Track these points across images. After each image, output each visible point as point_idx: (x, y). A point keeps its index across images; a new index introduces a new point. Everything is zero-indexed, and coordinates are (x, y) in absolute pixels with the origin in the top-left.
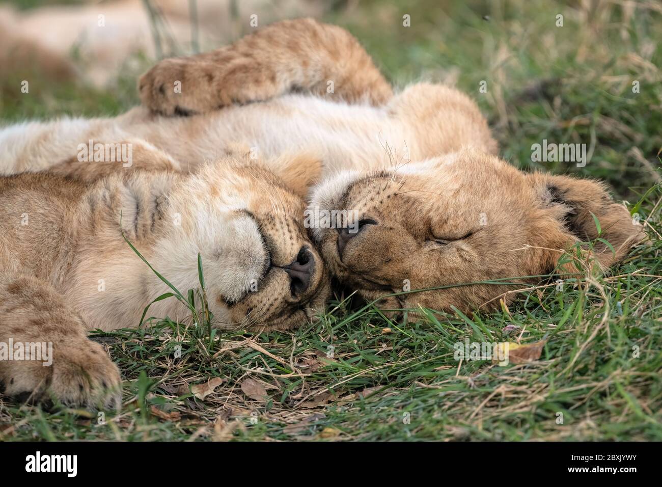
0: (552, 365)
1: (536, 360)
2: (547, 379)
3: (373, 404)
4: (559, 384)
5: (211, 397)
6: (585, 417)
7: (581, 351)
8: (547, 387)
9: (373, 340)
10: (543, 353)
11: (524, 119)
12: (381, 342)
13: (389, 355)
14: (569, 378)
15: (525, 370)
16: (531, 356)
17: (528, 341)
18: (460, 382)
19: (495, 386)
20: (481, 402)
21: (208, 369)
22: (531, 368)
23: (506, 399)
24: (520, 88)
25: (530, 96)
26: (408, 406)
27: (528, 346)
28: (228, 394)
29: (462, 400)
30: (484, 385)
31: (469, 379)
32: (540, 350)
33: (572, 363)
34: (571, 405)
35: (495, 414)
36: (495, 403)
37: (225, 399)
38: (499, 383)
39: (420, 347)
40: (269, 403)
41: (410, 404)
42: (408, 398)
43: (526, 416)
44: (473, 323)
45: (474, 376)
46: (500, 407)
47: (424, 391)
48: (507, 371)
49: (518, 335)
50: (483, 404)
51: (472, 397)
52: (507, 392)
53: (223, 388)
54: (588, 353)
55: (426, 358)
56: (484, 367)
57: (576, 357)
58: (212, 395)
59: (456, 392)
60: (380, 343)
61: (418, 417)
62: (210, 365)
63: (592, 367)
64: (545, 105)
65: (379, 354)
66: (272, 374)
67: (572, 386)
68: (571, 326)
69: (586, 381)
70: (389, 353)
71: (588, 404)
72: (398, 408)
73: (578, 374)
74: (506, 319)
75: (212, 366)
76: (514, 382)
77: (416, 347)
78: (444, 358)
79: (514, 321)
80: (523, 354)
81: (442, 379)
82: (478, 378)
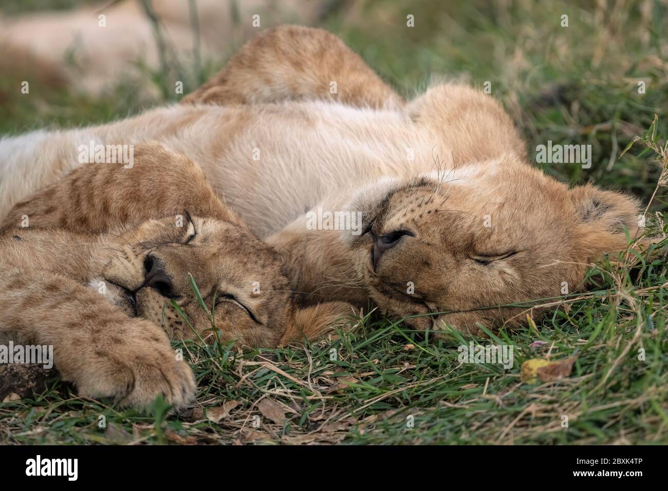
0: (583, 381)
1: (566, 377)
2: (578, 397)
3: (397, 426)
4: (592, 401)
5: (227, 421)
6: (619, 436)
7: (613, 367)
8: (579, 404)
9: (394, 359)
10: (574, 369)
11: (541, 126)
12: (403, 360)
13: (412, 374)
14: (601, 395)
15: (555, 387)
16: (561, 373)
17: (557, 358)
18: (487, 401)
19: (524, 404)
20: (511, 422)
21: (224, 391)
22: (562, 385)
23: (537, 418)
24: (536, 93)
25: (547, 102)
26: (434, 427)
27: (558, 362)
28: (245, 417)
29: (490, 420)
30: (513, 404)
31: (497, 398)
32: (570, 367)
33: (604, 380)
34: (605, 423)
35: (526, 434)
36: (524, 422)
37: (243, 423)
38: (528, 401)
39: (445, 366)
40: (287, 427)
41: (436, 424)
42: (434, 418)
43: (559, 436)
44: (499, 339)
45: (502, 394)
46: (530, 426)
47: (450, 411)
48: (536, 389)
49: (546, 351)
50: (512, 424)
51: (501, 417)
52: (538, 411)
53: (239, 410)
54: (621, 369)
55: (451, 376)
56: (511, 385)
57: (609, 373)
58: (228, 419)
59: (483, 411)
60: (402, 362)
61: (444, 438)
62: (225, 387)
63: (626, 384)
64: (563, 111)
65: (401, 373)
66: (289, 396)
67: (605, 404)
68: (601, 341)
69: (619, 399)
70: (412, 371)
71: (622, 422)
72: (423, 429)
73: (611, 391)
74: (533, 334)
75: (227, 389)
76: (544, 401)
77: (440, 366)
78: (469, 376)
79: (542, 337)
80: (553, 371)
81: (468, 398)
82: (507, 397)
